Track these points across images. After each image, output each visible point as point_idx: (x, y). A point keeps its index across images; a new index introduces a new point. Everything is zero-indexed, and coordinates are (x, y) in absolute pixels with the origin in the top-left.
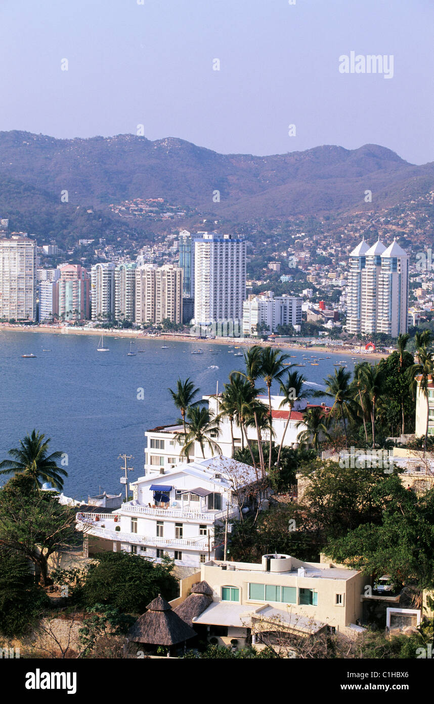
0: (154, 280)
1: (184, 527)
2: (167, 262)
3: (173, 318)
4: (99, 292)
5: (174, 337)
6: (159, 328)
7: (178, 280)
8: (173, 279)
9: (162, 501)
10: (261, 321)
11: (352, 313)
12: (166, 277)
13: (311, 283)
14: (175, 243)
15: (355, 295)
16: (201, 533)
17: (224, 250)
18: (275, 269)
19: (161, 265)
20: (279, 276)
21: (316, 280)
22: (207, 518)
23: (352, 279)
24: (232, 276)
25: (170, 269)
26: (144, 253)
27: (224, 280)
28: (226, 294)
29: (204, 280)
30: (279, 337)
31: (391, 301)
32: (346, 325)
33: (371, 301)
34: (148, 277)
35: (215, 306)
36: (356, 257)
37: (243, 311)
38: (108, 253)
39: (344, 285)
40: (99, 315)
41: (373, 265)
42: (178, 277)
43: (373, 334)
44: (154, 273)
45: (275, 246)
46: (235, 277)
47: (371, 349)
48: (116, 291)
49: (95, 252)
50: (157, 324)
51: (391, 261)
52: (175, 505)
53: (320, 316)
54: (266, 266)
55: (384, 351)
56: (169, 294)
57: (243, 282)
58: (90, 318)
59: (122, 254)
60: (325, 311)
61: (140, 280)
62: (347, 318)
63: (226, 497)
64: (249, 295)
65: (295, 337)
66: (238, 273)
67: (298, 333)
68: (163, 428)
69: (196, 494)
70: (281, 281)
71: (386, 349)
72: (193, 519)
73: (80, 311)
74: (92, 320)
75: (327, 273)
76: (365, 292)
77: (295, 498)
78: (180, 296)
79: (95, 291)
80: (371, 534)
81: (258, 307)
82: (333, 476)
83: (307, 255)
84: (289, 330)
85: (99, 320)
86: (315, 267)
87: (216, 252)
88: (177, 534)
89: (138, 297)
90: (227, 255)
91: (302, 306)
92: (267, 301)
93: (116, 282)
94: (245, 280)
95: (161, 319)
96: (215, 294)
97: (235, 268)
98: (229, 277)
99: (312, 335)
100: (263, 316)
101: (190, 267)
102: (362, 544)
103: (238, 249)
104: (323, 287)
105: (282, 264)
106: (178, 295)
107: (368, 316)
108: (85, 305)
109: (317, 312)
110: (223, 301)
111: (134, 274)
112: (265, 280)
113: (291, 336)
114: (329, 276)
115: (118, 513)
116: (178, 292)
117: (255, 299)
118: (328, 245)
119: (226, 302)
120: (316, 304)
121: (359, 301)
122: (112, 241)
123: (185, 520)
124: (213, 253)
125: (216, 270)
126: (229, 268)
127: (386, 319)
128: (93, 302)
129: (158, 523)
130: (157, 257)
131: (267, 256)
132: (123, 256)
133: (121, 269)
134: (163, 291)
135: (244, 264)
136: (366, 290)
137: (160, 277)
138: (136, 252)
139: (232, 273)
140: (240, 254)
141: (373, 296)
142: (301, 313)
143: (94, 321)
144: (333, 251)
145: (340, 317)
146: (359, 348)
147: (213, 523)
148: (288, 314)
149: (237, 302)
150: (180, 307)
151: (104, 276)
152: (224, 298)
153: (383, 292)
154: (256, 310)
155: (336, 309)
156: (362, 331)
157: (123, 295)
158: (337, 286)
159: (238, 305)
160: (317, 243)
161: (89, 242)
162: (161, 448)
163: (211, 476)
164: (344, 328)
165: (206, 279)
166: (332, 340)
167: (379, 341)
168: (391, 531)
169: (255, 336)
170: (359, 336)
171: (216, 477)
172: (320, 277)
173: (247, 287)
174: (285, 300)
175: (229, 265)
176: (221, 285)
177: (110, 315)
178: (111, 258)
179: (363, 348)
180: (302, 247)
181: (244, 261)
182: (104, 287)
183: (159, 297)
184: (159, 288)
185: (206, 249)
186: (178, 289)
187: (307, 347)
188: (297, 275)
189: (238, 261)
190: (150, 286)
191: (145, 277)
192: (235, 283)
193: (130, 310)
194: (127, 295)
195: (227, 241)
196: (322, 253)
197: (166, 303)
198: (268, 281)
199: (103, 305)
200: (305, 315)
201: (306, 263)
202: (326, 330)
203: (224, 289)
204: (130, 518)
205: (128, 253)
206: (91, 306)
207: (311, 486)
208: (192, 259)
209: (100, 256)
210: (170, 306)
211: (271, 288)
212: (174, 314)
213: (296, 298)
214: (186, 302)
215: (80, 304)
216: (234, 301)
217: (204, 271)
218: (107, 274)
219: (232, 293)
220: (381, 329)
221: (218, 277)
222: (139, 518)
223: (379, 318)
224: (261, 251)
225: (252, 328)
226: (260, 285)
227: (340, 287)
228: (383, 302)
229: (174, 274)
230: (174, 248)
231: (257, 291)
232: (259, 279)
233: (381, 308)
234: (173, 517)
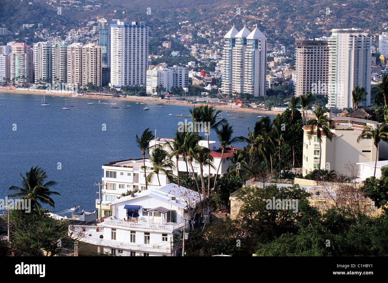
0: (80, 54)
1: (151, 235)
2: (89, 41)
3: (95, 82)
4: (40, 63)
5: (96, 95)
6: (85, 90)
7: (98, 55)
8: (95, 54)
9: (133, 217)
10: (160, 84)
11: (225, 79)
12: (89, 53)
13: (194, 57)
14: (94, 27)
15: (228, 66)
16: (163, 240)
17: (132, 33)
18: (167, 47)
19: (84, 43)
20: (171, 52)
21: (197, 55)
22: (168, 229)
23: (225, 54)
24: (138, 52)
25: (92, 46)
26: (71, 35)
27: (132, 55)
28: (134, 65)
29: (118, 55)
30: (173, 96)
31: (254, 71)
32: (221, 88)
33: (240, 71)
34: (77, 52)
35: (126, 73)
36: (228, 39)
37: (146, 77)
38: (44, 34)
39: (218, 59)
40: (41, 79)
41: (241, 44)
42: (98, 52)
43: (241, 94)
44: (81, 50)
45: (167, 30)
46: (140, 53)
47: (240, 105)
48: (53, 62)
49: (35, 33)
50: (83, 86)
51: (254, 42)
52: (143, 219)
53: (202, 81)
54: (161, 44)
55: (249, 107)
56: (92, 65)
57: (146, 56)
58: (34, 82)
59: (55, 35)
60: (206, 78)
61: (70, 54)
62: (222, 83)
63: (180, 214)
64: (149, 66)
65: (184, 96)
66: (142, 50)
67: (187, 93)
68: (115, 163)
69: (158, 212)
70: (172, 56)
71: (250, 105)
72: (157, 229)
73: (26, 77)
74: (35, 84)
75: (205, 50)
76: (235, 64)
77: (228, 214)
78: (100, 66)
79: (37, 62)
80: (291, 240)
81: (158, 75)
82: (260, 198)
83: (190, 37)
84: (180, 91)
85: (40, 83)
86: (196, 45)
87: (126, 35)
88: (145, 240)
89: (69, 67)
90: (134, 36)
91: (189, 74)
92: (163, 70)
93: (53, 56)
94: (148, 55)
95: (86, 83)
96: (126, 65)
97: (140, 46)
98: (136, 52)
99: (196, 95)
100: (161, 81)
101: (108, 45)
102: (285, 248)
103: (142, 32)
104: (203, 60)
105: (172, 43)
106: (98, 65)
107: (237, 81)
108: (30, 72)
109: (199, 78)
110: (132, 70)
111: (66, 50)
112: (160, 55)
113: (181, 95)
114: (206, 52)
115: (102, 226)
116: (98, 63)
117: (155, 69)
118: (205, 30)
119: (134, 71)
120: (198, 72)
121: (231, 70)
122: (47, 26)
123: (152, 231)
124: (124, 35)
125: (126, 47)
126: (136, 46)
127: (250, 83)
128: (35, 70)
129: (131, 233)
130: (81, 37)
131: (161, 37)
132: (56, 37)
133: (56, 46)
134: (88, 62)
135: (147, 43)
136: (236, 63)
137: (85, 52)
138: (65, 34)
139: (138, 50)
140: (144, 36)
141: (241, 67)
142: (188, 78)
143: (37, 84)
144: (209, 34)
145: (216, 82)
146: (231, 104)
147: (172, 232)
148: (179, 79)
149: (142, 71)
150: (100, 74)
151: (44, 51)
152: (132, 67)
153: (248, 64)
154: (156, 76)
155: (213, 76)
156: (233, 92)
157: (58, 65)
158: (213, 59)
159: (142, 73)
160: (198, 28)
161: (30, 26)
162: (114, 178)
163: (169, 198)
164: (220, 90)
165: (119, 54)
166: (211, 98)
167: (245, 99)
168: (305, 239)
169: (155, 95)
170: (231, 96)
171: (172, 199)
172: (200, 53)
173: (149, 60)
174: (177, 69)
175: (136, 44)
176: (130, 58)
177: (49, 80)
178: (47, 38)
179: (234, 104)
180: (187, 30)
181: (146, 41)
182: (44, 60)
183: (85, 67)
184: (84, 60)
185: (119, 32)
186: (98, 61)
187: (193, 103)
188: (183, 51)
189: (142, 41)
190: (78, 58)
191: (74, 52)
192: (140, 57)
193: (63, 76)
194: (61, 65)
195: (134, 26)
196: (201, 36)
197: (90, 71)
198: (163, 55)
199: (43, 72)
200: (191, 80)
201: (189, 43)
202: (206, 91)
203: (132, 61)
204: (111, 229)
205: (59, 35)
206: (34, 73)
207: (243, 206)
208: (109, 40)
209: (38, 36)
210: (92, 73)
211: (165, 61)
212: (95, 79)
213: (185, 68)
214: (104, 71)
215: (26, 71)
216: (140, 70)
217: (118, 48)
218: (46, 50)
219: (138, 65)
220: (247, 90)
221: (128, 52)
222: (118, 229)
223: (245, 83)
224: (157, 34)
225: (153, 90)
226: (157, 59)
227: (215, 60)
228: (248, 71)
229: (95, 50)
230: (94, 31)
231: (155, 63)
232: (156, 54)
233: (247, 75)
234: (143, 228)
